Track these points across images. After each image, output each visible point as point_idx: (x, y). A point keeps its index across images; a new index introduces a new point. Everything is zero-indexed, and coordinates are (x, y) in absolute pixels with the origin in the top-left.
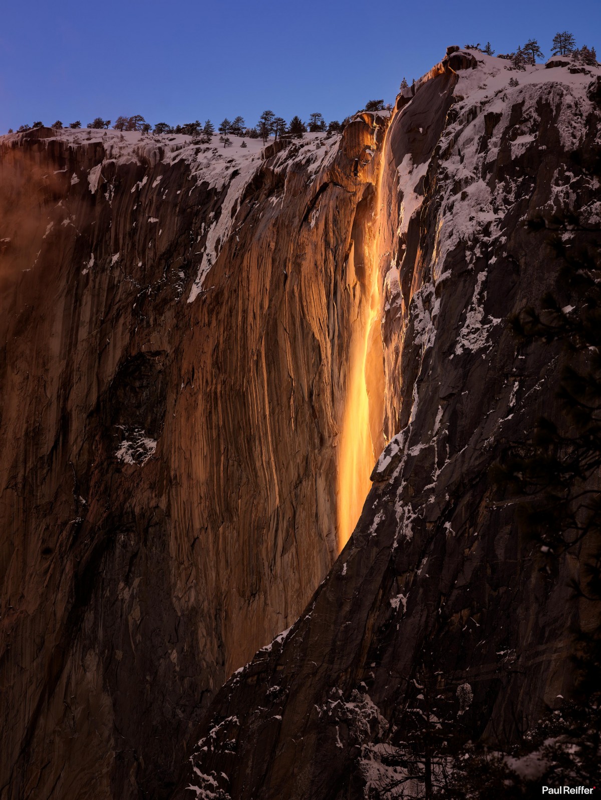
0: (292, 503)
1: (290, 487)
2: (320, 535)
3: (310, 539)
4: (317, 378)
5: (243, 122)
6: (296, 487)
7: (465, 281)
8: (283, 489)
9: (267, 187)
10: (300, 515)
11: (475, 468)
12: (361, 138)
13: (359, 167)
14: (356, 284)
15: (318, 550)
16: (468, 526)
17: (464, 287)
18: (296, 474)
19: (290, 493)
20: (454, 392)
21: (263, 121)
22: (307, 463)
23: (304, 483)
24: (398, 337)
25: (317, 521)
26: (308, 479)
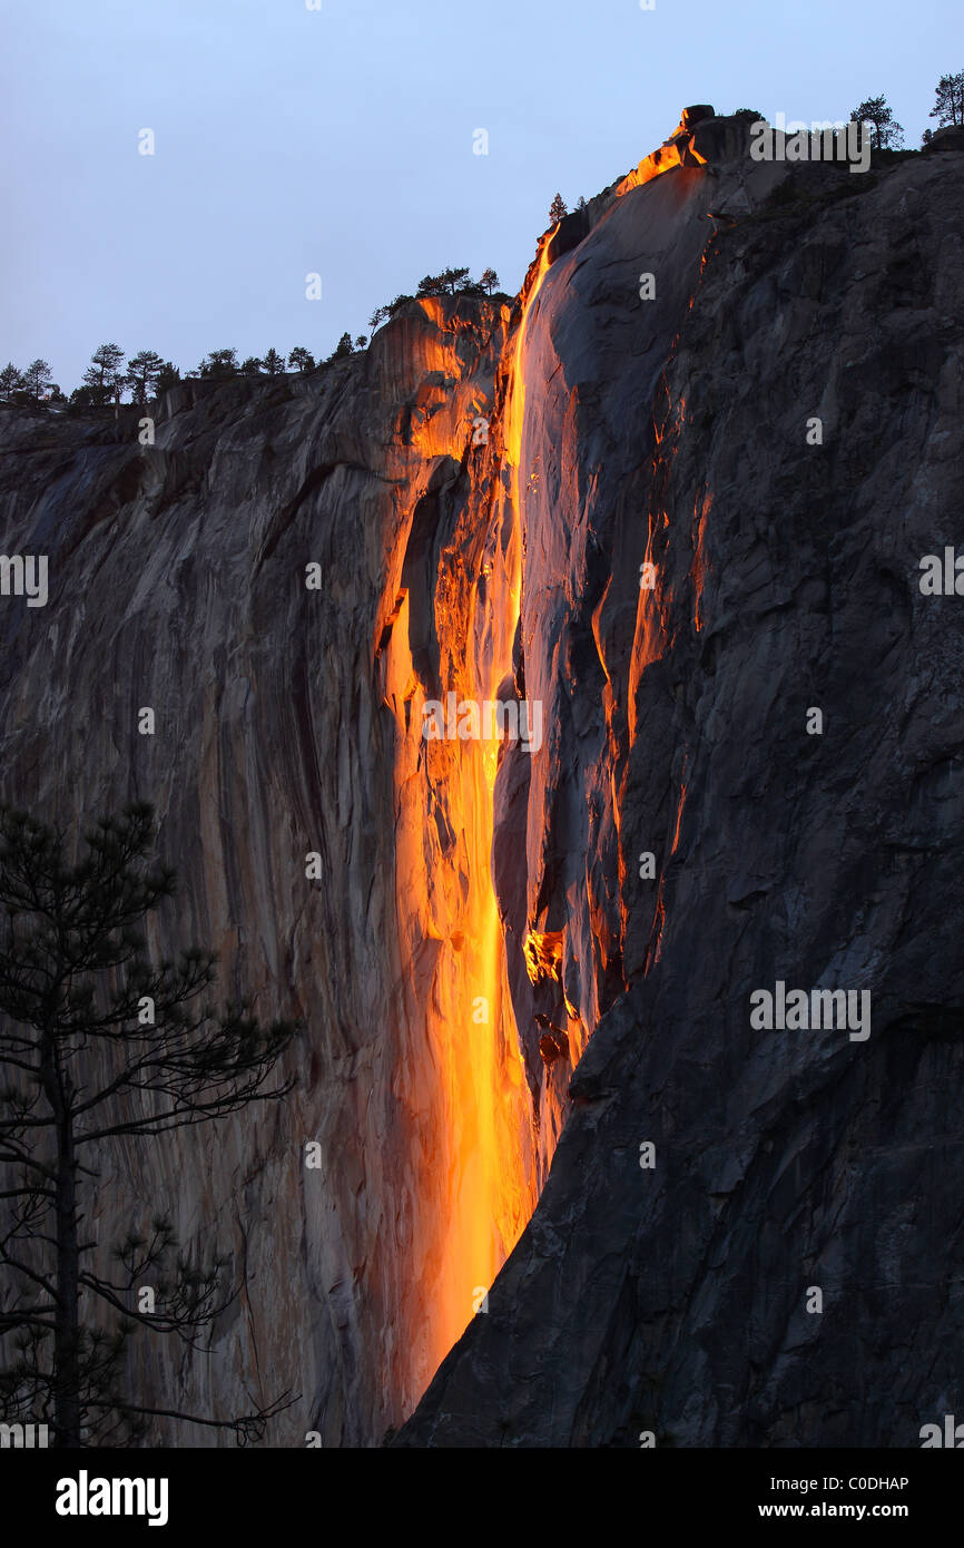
0: (237, 1218)
1: (234, 1182)
2: (314, 1291)
3: (287, 1301)
4: (304, 921)
5: (48, 372)
6: (248, 1181)
7: (776, 632)
8: (215, 1187)
9: (153, 493)
10: (258, 1246)
11: (823, 1066)
12: (417, 356)
13: (415, 423)
14: (413, 692)
15: (308, 1324)
16: (809, 1204)
17: (774, 644)
18: (250, 1149)
19: (234, 1195)
20: (763, 888)
21: (98, 367)
22: (277, 1122)
23: (269, 1169)
24: (599, 771)
25: (306, 1259)
26: (282, 1158)
